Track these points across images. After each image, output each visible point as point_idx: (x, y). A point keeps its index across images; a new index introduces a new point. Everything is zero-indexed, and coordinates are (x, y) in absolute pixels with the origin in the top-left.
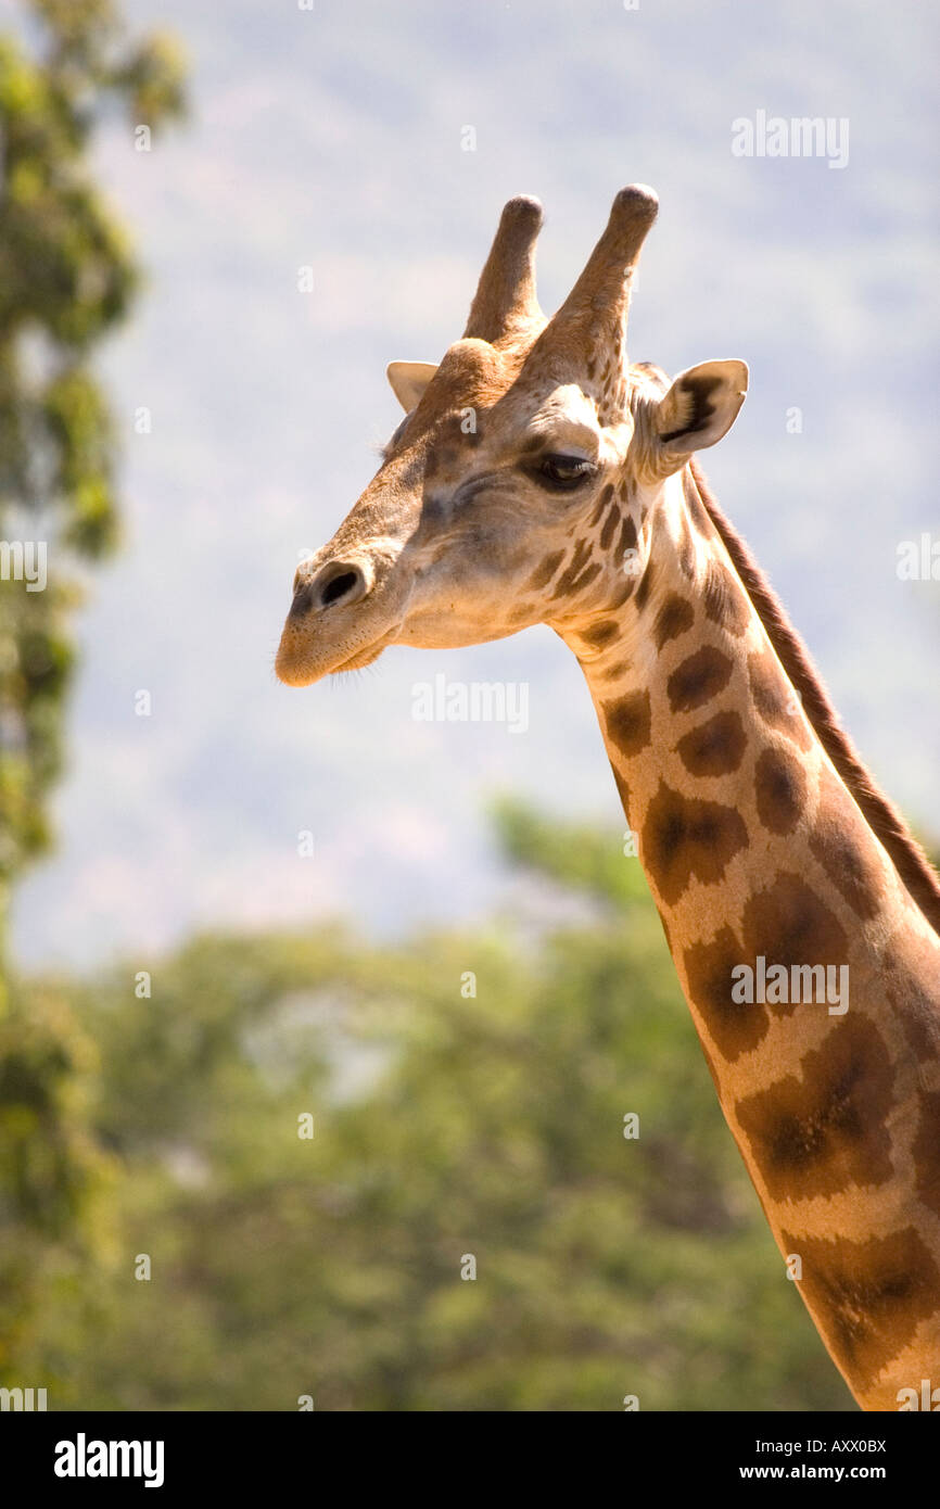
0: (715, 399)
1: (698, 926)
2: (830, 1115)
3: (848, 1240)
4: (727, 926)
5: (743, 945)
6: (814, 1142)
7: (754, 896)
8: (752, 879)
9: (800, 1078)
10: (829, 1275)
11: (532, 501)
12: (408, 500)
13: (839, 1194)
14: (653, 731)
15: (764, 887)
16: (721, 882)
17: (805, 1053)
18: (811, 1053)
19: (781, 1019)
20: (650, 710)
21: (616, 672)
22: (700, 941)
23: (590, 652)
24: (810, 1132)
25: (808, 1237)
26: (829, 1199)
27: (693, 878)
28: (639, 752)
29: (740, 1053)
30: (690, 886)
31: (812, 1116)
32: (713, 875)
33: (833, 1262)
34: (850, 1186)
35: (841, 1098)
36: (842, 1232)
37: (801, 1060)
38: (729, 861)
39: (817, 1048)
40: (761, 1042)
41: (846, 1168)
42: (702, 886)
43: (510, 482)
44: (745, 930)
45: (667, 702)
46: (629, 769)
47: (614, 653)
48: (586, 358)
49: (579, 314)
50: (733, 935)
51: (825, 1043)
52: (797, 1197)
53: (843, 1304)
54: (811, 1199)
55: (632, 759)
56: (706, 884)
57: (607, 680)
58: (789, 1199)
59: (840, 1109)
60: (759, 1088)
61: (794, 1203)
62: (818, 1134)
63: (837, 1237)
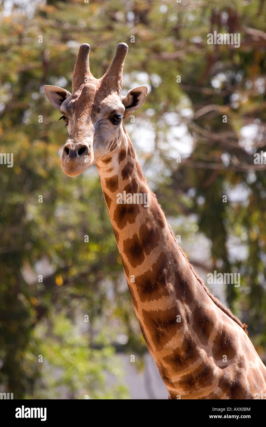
0: (139, 98)
1: (128, 234)
2: (159, 279)
3: (161, 310)
4: (136, 234)
5: (139, 238)
6: (154, 286)
7: (141, 225)
8: (141, 221)
9: (152, 270)
10: (156, 320)
11: (110, 127)
12: (89, 127)
13: (160, 299)
14: (119, 186)
15: (144, 223)
16: (134, 223)
17: (153, 264)
18: (154, 264)
19: (147, 256)
20: (118, 180)
21: (110, 170)
22: (129, 238)
23: (104, 165)
24: (153, 283)
25: (151, 311)
26: (157, 300)
27: (128, 222)
28: (116, 191)
29: (137, 266)
30: (127, 225)
31: (154, 279)
32: (132, 221)
33: (157, 316)
34: (163, 297)
35: (161, 274)
36: (160, 309)
37: (152, 266)
38: (136, 218)
39: (155, 262)
40: (143, 262)
41: (162, 292)
42: (130, 224)
43: (106, 122)
44: (140, 235)
45: (122, 177)
46: (112, 195)
47: (110, 165)
48: (116, 89)
49: (114, 77)
50: (137, 236)
51: (157, 261)
52: (149, 300)
53: (159, 327)
54: (153, 301)
55: (114, 193)
56: (131, 224)
57: (107, 172)
58: (147, 301)
59: (161, 277)
60: (141, 274)
61: (148, 302)
62: (156, 284)
63: (159, 310)
